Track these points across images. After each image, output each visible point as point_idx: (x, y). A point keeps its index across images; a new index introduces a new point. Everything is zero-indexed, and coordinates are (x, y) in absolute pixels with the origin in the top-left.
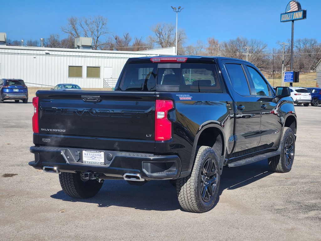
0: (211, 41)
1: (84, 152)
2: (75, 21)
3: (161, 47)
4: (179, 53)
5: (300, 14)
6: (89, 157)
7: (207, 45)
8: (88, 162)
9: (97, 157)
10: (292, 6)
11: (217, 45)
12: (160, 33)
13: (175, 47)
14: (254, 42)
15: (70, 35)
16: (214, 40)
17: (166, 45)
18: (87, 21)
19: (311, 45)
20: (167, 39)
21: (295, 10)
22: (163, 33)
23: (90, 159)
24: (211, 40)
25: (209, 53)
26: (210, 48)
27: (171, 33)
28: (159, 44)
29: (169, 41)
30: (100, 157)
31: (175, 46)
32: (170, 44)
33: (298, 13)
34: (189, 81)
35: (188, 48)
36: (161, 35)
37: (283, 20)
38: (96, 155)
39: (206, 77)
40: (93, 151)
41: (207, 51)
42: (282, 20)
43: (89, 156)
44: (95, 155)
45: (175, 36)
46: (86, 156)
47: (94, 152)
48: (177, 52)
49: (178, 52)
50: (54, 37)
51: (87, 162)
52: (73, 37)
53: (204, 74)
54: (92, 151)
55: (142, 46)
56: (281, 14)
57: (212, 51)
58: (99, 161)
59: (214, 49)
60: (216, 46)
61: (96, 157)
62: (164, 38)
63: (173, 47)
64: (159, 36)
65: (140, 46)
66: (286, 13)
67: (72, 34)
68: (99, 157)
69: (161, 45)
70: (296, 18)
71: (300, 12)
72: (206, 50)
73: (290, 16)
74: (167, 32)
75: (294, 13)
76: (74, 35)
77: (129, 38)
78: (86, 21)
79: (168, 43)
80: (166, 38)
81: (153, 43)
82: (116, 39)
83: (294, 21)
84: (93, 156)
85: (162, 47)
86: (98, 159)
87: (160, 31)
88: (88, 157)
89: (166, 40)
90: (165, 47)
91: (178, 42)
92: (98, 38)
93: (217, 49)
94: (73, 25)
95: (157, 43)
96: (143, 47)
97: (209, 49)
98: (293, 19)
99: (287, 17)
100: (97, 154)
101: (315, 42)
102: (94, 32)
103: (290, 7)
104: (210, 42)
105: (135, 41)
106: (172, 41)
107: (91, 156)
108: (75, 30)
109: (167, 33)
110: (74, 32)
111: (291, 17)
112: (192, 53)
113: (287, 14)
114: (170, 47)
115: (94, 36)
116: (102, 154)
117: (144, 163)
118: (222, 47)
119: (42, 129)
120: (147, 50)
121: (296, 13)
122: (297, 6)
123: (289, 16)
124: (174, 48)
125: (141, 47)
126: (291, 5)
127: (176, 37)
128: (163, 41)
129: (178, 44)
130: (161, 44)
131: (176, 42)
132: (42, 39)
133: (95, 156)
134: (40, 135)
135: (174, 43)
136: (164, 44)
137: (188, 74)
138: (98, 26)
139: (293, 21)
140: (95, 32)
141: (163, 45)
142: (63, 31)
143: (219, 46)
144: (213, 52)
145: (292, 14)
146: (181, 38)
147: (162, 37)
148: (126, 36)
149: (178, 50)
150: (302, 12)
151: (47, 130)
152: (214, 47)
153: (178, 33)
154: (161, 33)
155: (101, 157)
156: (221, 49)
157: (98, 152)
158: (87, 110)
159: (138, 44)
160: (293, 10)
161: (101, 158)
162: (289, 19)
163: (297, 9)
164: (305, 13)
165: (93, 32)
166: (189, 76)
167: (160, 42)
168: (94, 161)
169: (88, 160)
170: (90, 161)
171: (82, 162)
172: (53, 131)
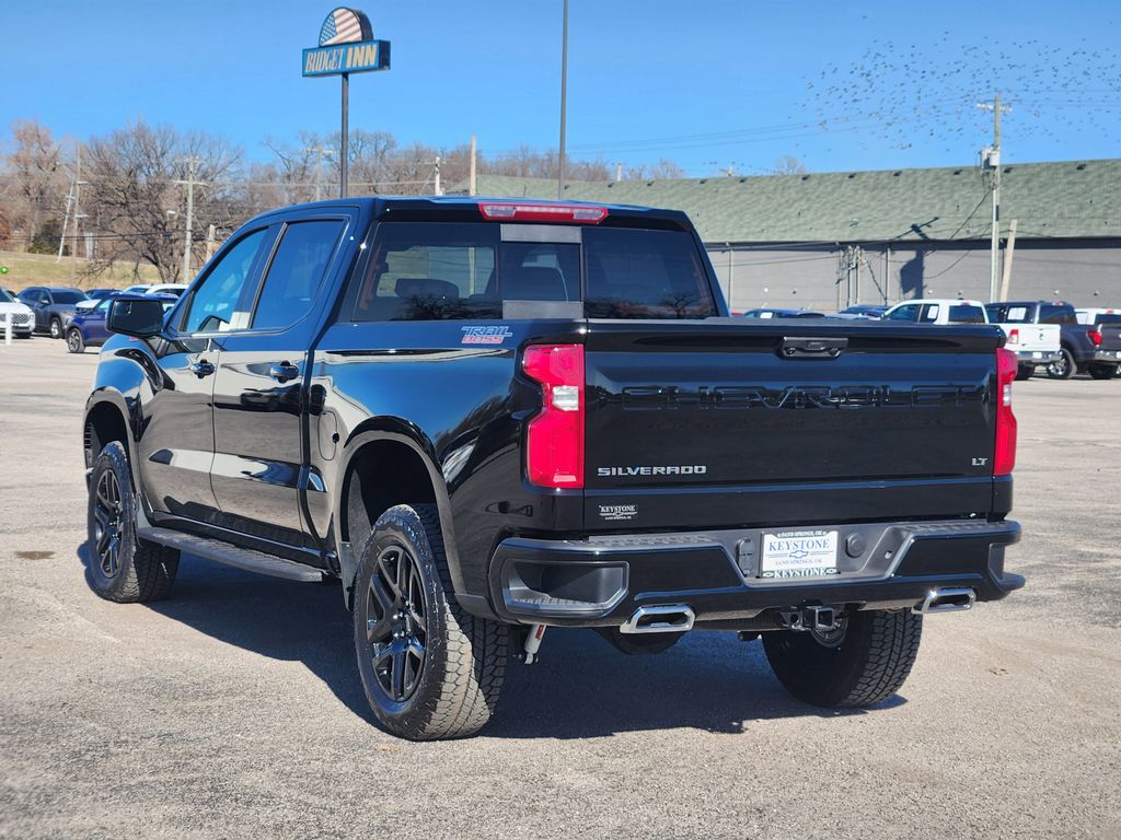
0: (24, 132)
1: (769, 539)
5: (370, 54)
6: (786, 555)
7: (10, 147)
8: (781, 573)
9: (814, 550)
10: (340, 24)
11: (48, 144)
14: (198, 140)
16: (34, 128)
19: (377, 155)
21: (351, 39)
23: (787, 563)
24: (21, 128)
25: (17, 175)
26: (20, 155)
30: (822, 549)
33: (363, 47)
37: (311, 68)
38: (810, 544)
40: (801, 533)
41: (8, 166)
42: (307, 71)
43: (786, 551)
44: (805, 544)
46: (773, 552)
47: (807, 533)
51: (777, 574)
54: (797, 534)
56: (304, 50)
57: (31, 168)
58: (818, 565)
59: (38, 162)
60: (46, 148)
61: (810, 550)
66: (320, 47)
68: (818, 549)
70: (354, 65)
71: (369, 47)
72: (4, 163)
73: (334, 58)
75: (350, 50)
83: (350, 76)
84: (800, 547)
86: (815, 558)
88: (781, 555)
97: (18, 159)
98: (344, 70)
99: (324, 62)
100: (814, 539)
101: (391, 144)
103: (335, 26)
104: (22, 137)
107: (791, 550)
111: (339, 58)
113: (323, 52)
116: (832, 537)
119: (600, 469)
121: (357, 48)
122: (358, 26)
123: (331, 58)
126: (337, 22)
133: (805, 549)
134: (588, 493)
139: (345, 75)
145: (342, 50)
150: (375, 46)
151: (625, 471)
152: (35, 152)
155: (826, 549)
157: (819, 533)
158: (798, 387)
160: (346, 37)
161: (827, 553)
162: (333, 69)
163: (359, 34)
164: (384, 49)
168: (803, 566)
169: (780, 568)
170: (789, 567)
171: (758, 577)
172: (655, 473)
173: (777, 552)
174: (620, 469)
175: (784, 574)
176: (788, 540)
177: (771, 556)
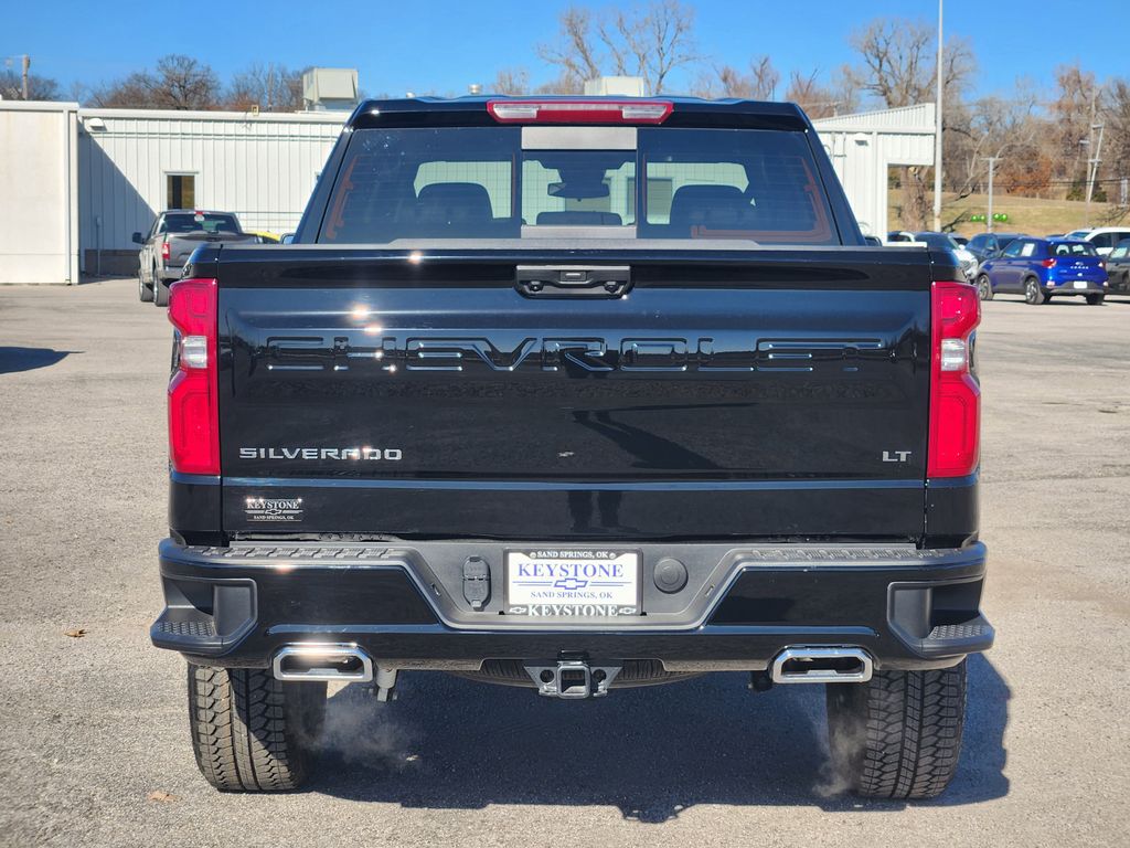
0: (1068, 78)
1: (518, 558)
2: (582, 22)
3: (885, 103)
4: (950, 123)
6: (547, 584)
7: (1055, 94)
8: (539, 609)
9: (596, 579)
11: (1089, 90)
12: (881, 55)
13: (933, 105)
15: (567, 69)
16: (1076, 73)
17: (904, 98)
18: (624, 20)
20: (906, 77)
22: (893, 55)
23: (551, 595)
24: (1065, 75)
25: (1061, 122)
26: (1064, 102)
27: (921, 55)
28: (876, 94)
29: (913, 83)
30: (611, 579)
31: (936, 102)
32: (916, 94)
34: (986, 224)
35: (983, 104)
36: (885, 64)
38: (590, 571)
39: (1048, 207)
40: (571, 554)
41: (1051, 113)
43: (547, 578)
45: (935, 66)
46: (524, 578)
47: (581, 554)
48: (944, 122)
49: (948, 121)
50: (510, 79)
51: (531, 611)
52: (578, 78)
53: (1042, 197)
54: (563, 554)
55: (816, 101)
57: (1072, 114)
58: (605, 601)
59: (1080, 108)
60: (1087, 94)
61: (590, 580)
62: (897, 72)
63: (927, 104)
64: (878, 67)
65: (809, 101)
67: (571, 66)
68: (605, 578)
69: (884, 98)
72: (1047, 111)
74: (908, 50)
76: (580, 71)
77: (770, 77)
78: (621, 20)
79: (910, 92)
80: (903, 71)
81: (855, 92)
82: (725, 80)
84: (571, 575)
85: (889, 103)
86: (598, 590)
87: (882, 47)
88: (539, 584)
89: (901, 79)
90: (901, 105)
91: (945, 87)
92: (662, 77)
93: (1091, 105)
94: (575, 34)
95: (871, 91)
96: (819, 107)
97: (1060, 107)
100: (597, 563)
102: (649, 59)
104: (1064, 83)
105: (790, 87)
106: (924, 84)
107: (557, 577)
108: (584, 52)
109: (906, 53)
110: (578, 60)
112: (998, 124)
114: (917, 106)
115: (648, 71)
116: (628, 563)
117: (898, 593)
118: (1109, 97)
120: (836, 116)
124: (930, 107)
125: (814, 107)
127: (937, 69)
128: (891, 83)
129: (944, 93)
130: (885, 94)
131: (936, 87)
132: (474, 86)
133: (581, 576)
134: (228, 482)
135: (933, 90)
136: (895, 95)
137: (982, 195)
138: (662, 36)
140: (651, 56)
141: (892, 98)
142: (543, 57)
143: (1095, 93)
144: (1073, 116)
146: (955, 71)
147: (889, 70)
148: (758, 70)
149: (948, 112)
151: (279, 452)
152: (1077, 98)
153: (944, 51)
154: (885, 54)
155: (618, 579)
156: (1105, 106)
157: (604, 554)
159: (805, 96)
161: (620, 584)
165: (643, 58)
166: (987, 200)
167: (880, 88)
168: (576, 602)
169: (538, 601)
170: (554, 601)
171: (502, 613)
172: (323, 457)
173: (532, 578)
174: (271, 451)
175: (544, 611)
176: (552, 563)
177: (522, 584)
